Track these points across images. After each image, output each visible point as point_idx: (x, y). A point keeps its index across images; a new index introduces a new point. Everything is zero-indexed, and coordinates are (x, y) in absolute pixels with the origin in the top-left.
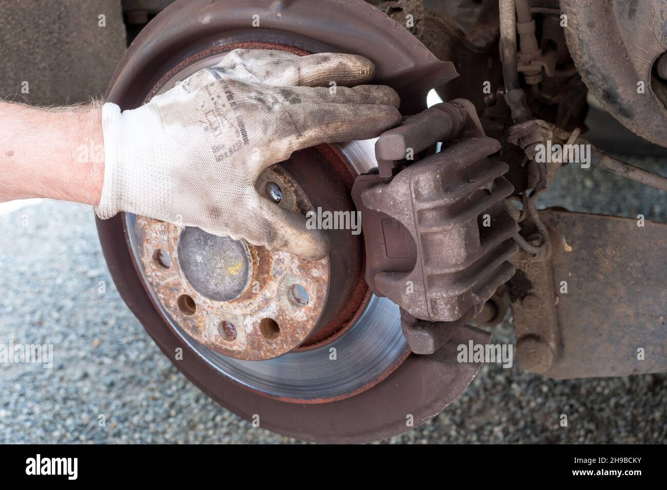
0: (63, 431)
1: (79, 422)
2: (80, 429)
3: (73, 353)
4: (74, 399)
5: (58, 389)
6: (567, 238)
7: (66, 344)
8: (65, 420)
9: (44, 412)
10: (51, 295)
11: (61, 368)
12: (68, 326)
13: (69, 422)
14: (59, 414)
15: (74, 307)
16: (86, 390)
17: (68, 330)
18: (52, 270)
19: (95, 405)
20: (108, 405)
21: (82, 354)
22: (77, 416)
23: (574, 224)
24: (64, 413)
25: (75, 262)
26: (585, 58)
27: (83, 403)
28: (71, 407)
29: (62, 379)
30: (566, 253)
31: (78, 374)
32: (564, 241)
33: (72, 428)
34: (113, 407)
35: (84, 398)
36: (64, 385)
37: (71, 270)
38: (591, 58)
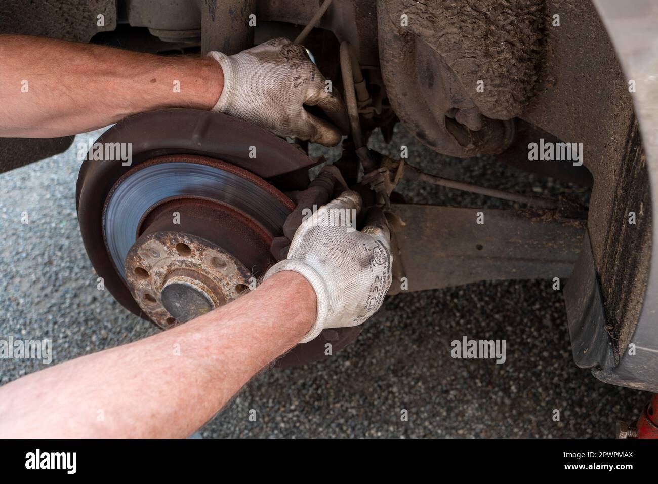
0: (92, 346)
1: (100, 337)
2: (103, 342)
3: (81, 282)
4: (91, 320)
5: (79, 313)
6: (402, 218)
7: (73, 275)
8: (91, 337)
9: (74, 334)
10: (51, 238)
11: (76, 296)
12: (71, 262)
13: (94, 338)
14: (85, 333)
15: (70, 243)
16: (98, 310)
17: (72, 265)
18: (45, 216)
19: (108, 321)
20: (116, 320)
21: (87, 283)
22: (98, 332)
23: (405, 210)
24: (89, 331)
25: (60, 206)
26: (403, 114)
27: (99, 321)
28: (92, 326)
29: (79, 305)
30: (402, 227)
31: (89, 299)
32: (400, 220)
33: (97, 343)
34: (120, 321)
35: (99, 317)
36: (82, 309)
37: (59, 213)
38: (407, 114)
